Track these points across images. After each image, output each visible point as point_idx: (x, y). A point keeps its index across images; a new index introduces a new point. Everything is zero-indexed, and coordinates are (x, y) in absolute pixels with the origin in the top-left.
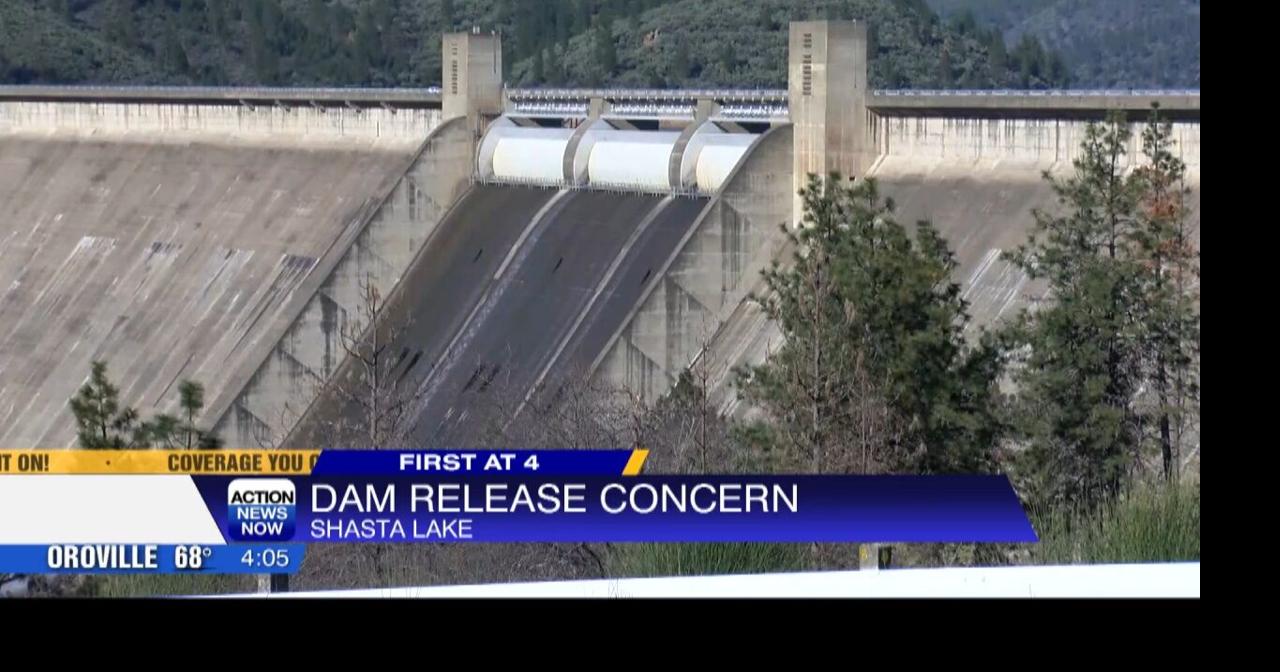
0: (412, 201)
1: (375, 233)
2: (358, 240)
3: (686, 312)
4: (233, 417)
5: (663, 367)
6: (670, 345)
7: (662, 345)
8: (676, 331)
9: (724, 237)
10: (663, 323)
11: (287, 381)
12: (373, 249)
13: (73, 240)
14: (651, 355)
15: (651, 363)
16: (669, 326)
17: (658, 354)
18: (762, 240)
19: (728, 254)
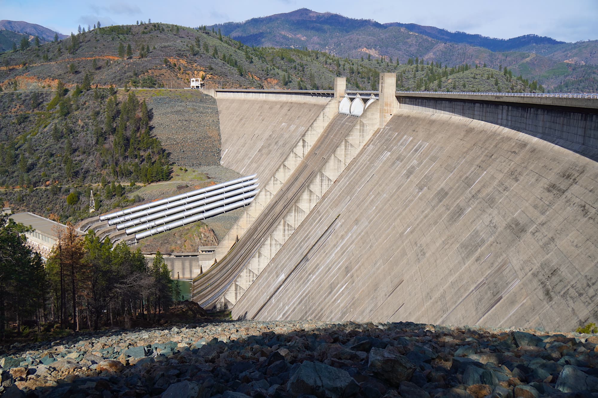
0: (324, 117)
1: (315, 124)
2: (311, 126)
3: (350, 148)
4: (282, 166)
5: (343, 162)
6: (345, 157)
7: (343, 156)
8: (347, 153)
9: (360, 129)
10: (344, 150)
11: (294, 159)
12: (314, 128)
13: (282, 123)
14: (340, 159)
15: (340, 161)
16: (345, 152)
17: (342, 158)
18: (370, 130)
19: (361, 133)
